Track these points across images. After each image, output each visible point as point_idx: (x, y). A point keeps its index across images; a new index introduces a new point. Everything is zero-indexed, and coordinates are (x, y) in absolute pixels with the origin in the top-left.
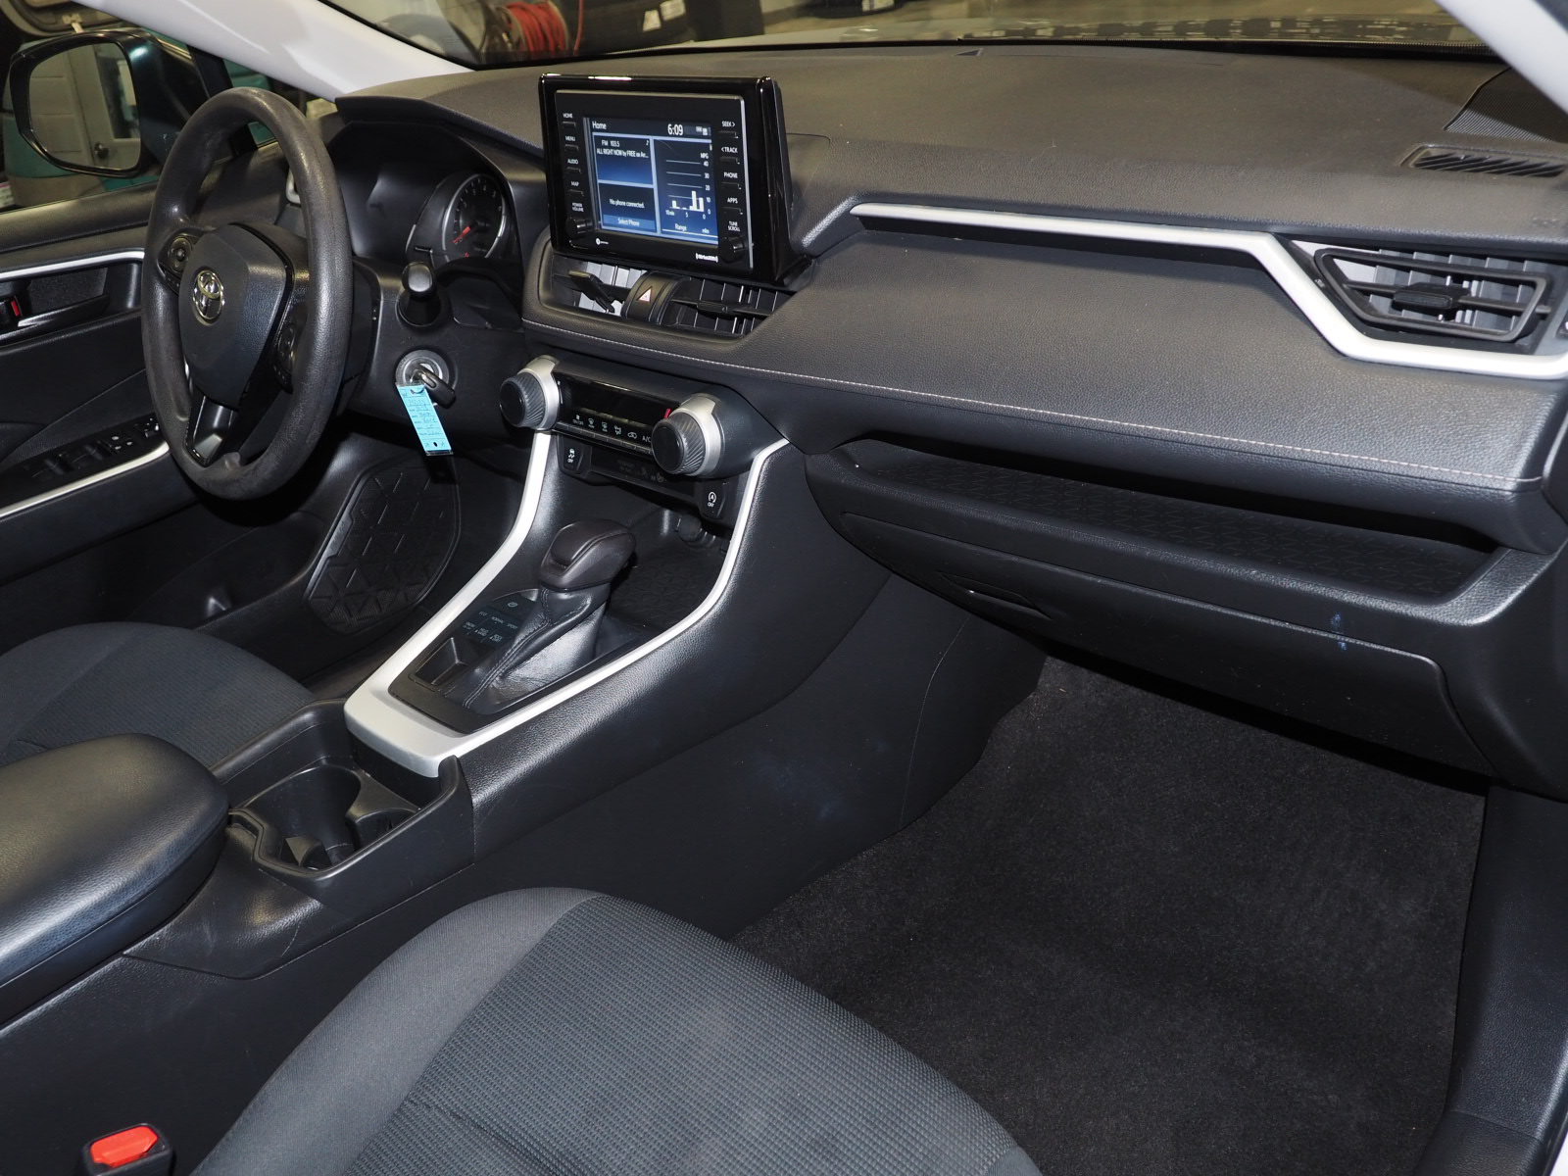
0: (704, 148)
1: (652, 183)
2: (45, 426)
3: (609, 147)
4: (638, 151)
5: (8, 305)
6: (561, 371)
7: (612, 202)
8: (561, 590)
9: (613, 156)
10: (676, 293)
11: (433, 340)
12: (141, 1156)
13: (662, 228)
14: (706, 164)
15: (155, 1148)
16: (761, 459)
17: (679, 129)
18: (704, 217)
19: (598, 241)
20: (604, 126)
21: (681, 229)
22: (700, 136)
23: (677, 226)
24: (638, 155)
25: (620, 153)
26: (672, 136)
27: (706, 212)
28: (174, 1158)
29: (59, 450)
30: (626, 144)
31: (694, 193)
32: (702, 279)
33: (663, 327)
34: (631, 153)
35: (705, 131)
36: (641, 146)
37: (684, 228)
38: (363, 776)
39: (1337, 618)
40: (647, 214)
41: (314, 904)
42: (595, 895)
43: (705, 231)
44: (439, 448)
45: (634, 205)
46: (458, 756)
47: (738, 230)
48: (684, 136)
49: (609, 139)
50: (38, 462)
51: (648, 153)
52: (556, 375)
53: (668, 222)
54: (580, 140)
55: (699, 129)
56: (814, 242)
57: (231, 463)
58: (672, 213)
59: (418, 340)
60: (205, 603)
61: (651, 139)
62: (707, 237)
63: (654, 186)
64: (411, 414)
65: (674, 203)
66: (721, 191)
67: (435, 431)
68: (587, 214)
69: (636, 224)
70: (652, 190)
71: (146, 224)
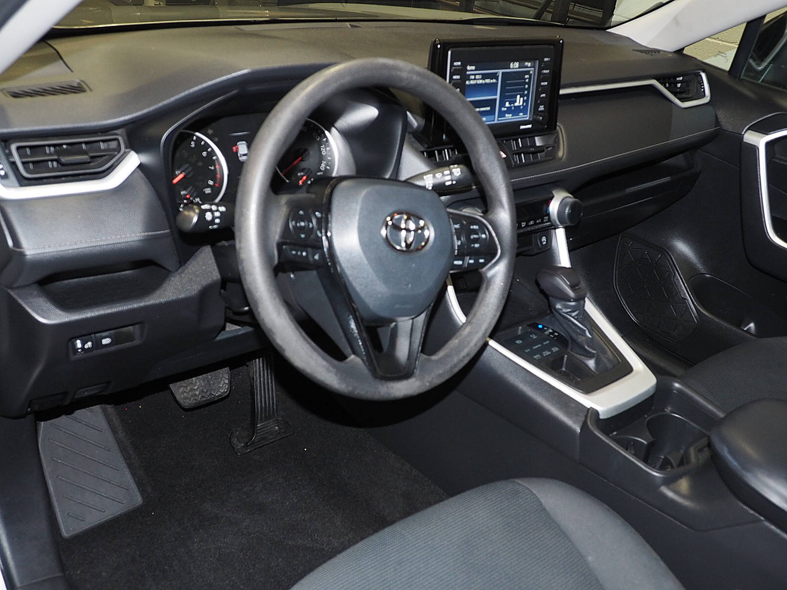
0: (528, 73)
1: (497, 95)
3: (475, 79)
4: (491, 79)
9: (476, 84)
13: (498, 118)
17: (517, 64)
18: (522, 107)
20: (473, 68)
21: (508, 116)
22: (527, 67)
23: (507, 115)
24: (492, 81)
25: (481, 82)
26: (513, 68)
27: (523, 105)
30: (484, 77)
31: (518, 96)
34: (488, 81)
35: (529, 64)
36: (495, 76)
37: (511, 115)
40: (491, 112)
45: (485, 109)
47: (542, 109)
48: (518, 68)
49: (475, 75)
51: (497, 80)
53: (501, 114)
55: (526, 64)
58: (505, 109)
61: (500, 71)
63: (498, 97)
65: (507, 103)
70: (496, 99)
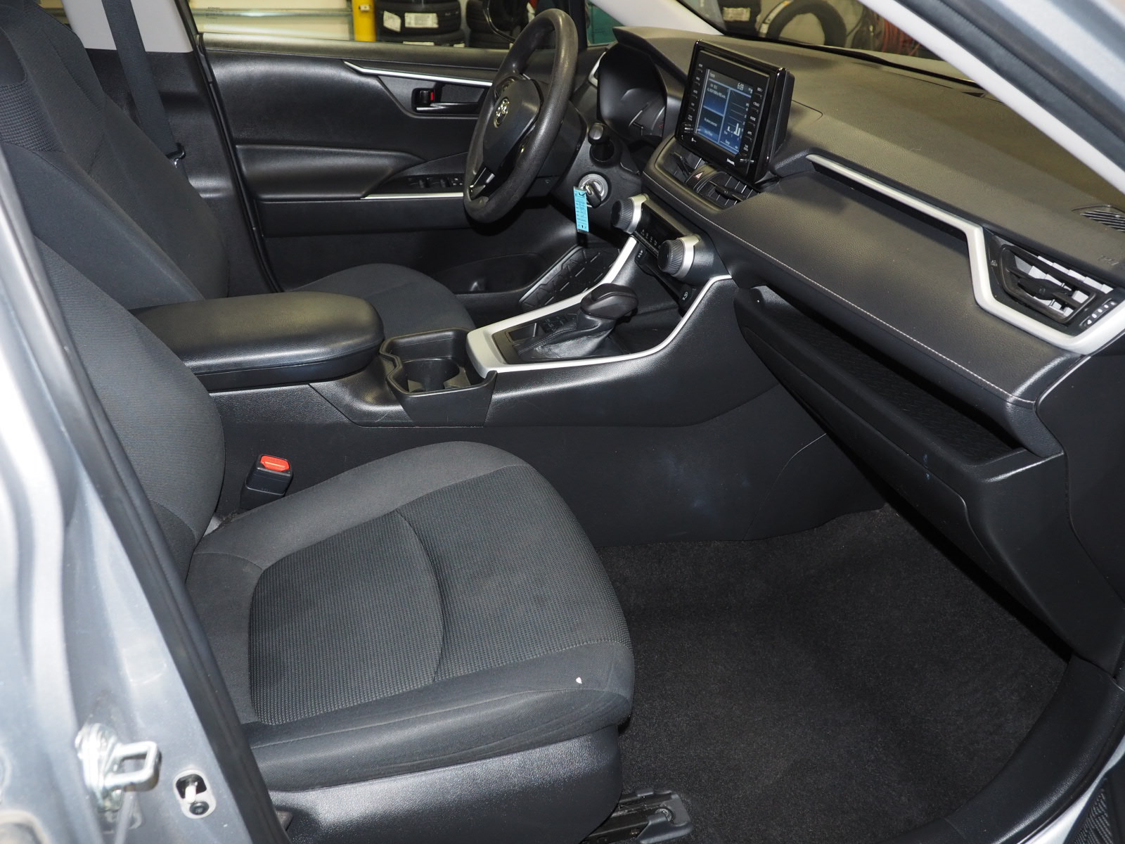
0: (748, 100)
1: (723, 113)
2: (426, 161)
3: (713, 88)
4: (723, 94)
5: (429, 94)
6: (647, 204)
7: (705, 119)
8: (587, 313)
9: (713, 94)
10: (714, 178)
11: (604, 171)
12: (279, 471)
13: (721, 140)
14: (747, 109)
15: (286, 471)
16: (715, 281)
17: (742, 86)
18: (738, 139)
19: (693, 140)
20: (715, 76)
21: (727, 143)
22: (749, 93)
23: (726, 141)
24: (722, 96)
25: (716, 93)
26: (738, 90)
27: (739, 137)
28: (292, 478)
29: (428, 176)
30: (720, 89)
31: (738, 125)
32: (730, 175)
33: (699, 195)
34: (720, 94)
35: (751, 91)
37: (729, 143)
38: (463, 370)
39: (926, 456)
40: (716, 130)
41: (399, 408)
42: (528, 465)
43: (736, 147)
44: (584, 229)
45: (712, 123)
46: (498, 372)
47: (747, 150)
48: (743, 91)
49: (714, 84)
50: (417, 178)
51: (726, 96)
52: (643, 205)
53: (723, 138)
54: (702, 81)
55: (749, 89)
56: (782, 168)
57: (483, 202)
58: (726, 133)
59: (595, 168)
60: (472, 284)
61: (731, 89)
62: (735, 150)
63: (724, 116)
64: (576, 206)
65: (729, 128)
66: (747, 127)
67: (584, 219)
68: (693, 123)
69: (711, 134)
70: (722, 117)
71: (497, 71)
